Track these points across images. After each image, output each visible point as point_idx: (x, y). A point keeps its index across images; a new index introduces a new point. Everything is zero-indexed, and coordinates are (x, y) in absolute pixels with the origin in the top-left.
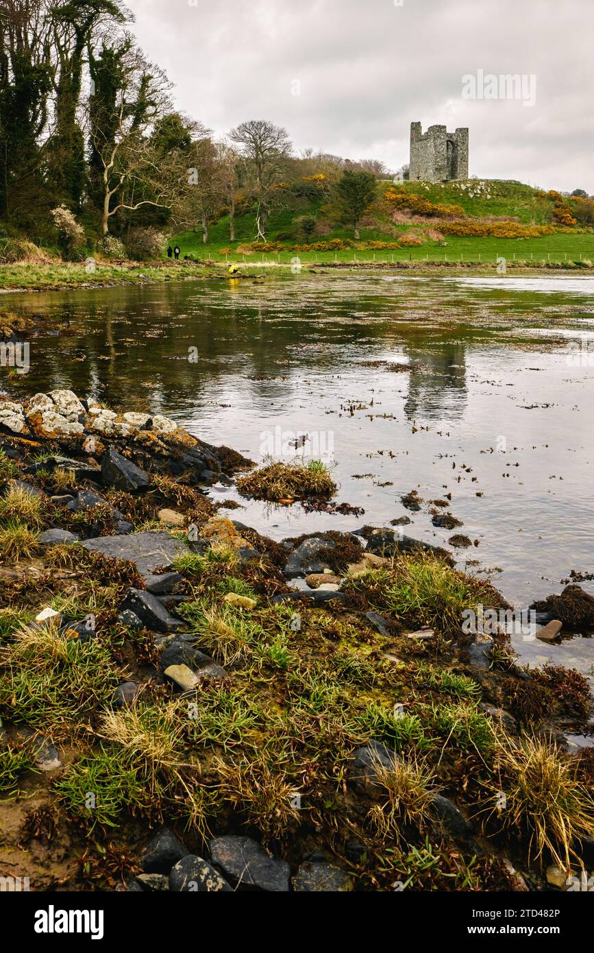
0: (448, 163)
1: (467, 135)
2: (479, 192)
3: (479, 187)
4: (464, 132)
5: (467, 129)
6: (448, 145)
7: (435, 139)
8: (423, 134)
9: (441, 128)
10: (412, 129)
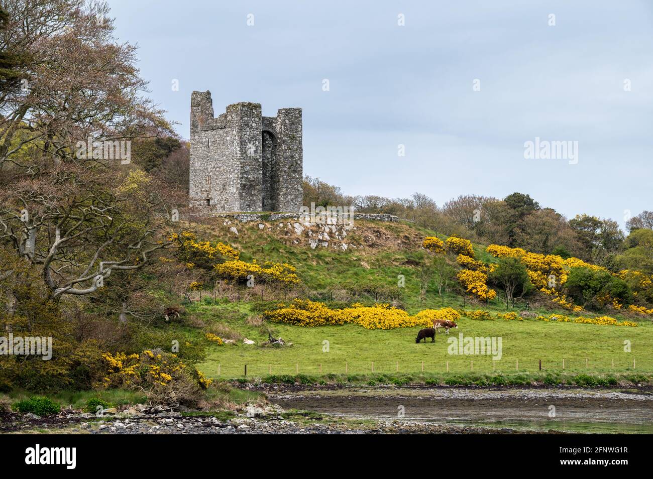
0: (264, 174)
1: (300, 122)
2: (327, 237)
3: (327, 230)
4: (293, 116)
5: (300, 111)
6: (264, 140)
7: (241, 129)
8: (216, 116)
9: (252, 109)
10: (195, 104)
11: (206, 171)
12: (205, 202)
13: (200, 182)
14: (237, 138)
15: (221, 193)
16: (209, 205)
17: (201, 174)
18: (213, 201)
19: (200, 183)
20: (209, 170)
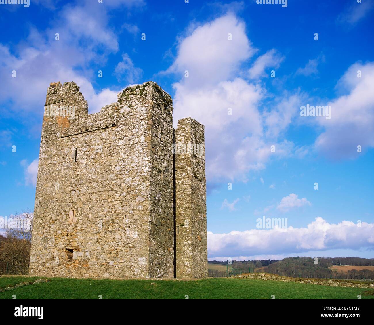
11: (68, 200)
12: (64, 253)
13: (55, 219)
14: (143, 139)
15: (101, 238)
16: (70, 258)
17: (57, 207)
18: (81, 254)
19: (54, 222)
20: (75, 199)
